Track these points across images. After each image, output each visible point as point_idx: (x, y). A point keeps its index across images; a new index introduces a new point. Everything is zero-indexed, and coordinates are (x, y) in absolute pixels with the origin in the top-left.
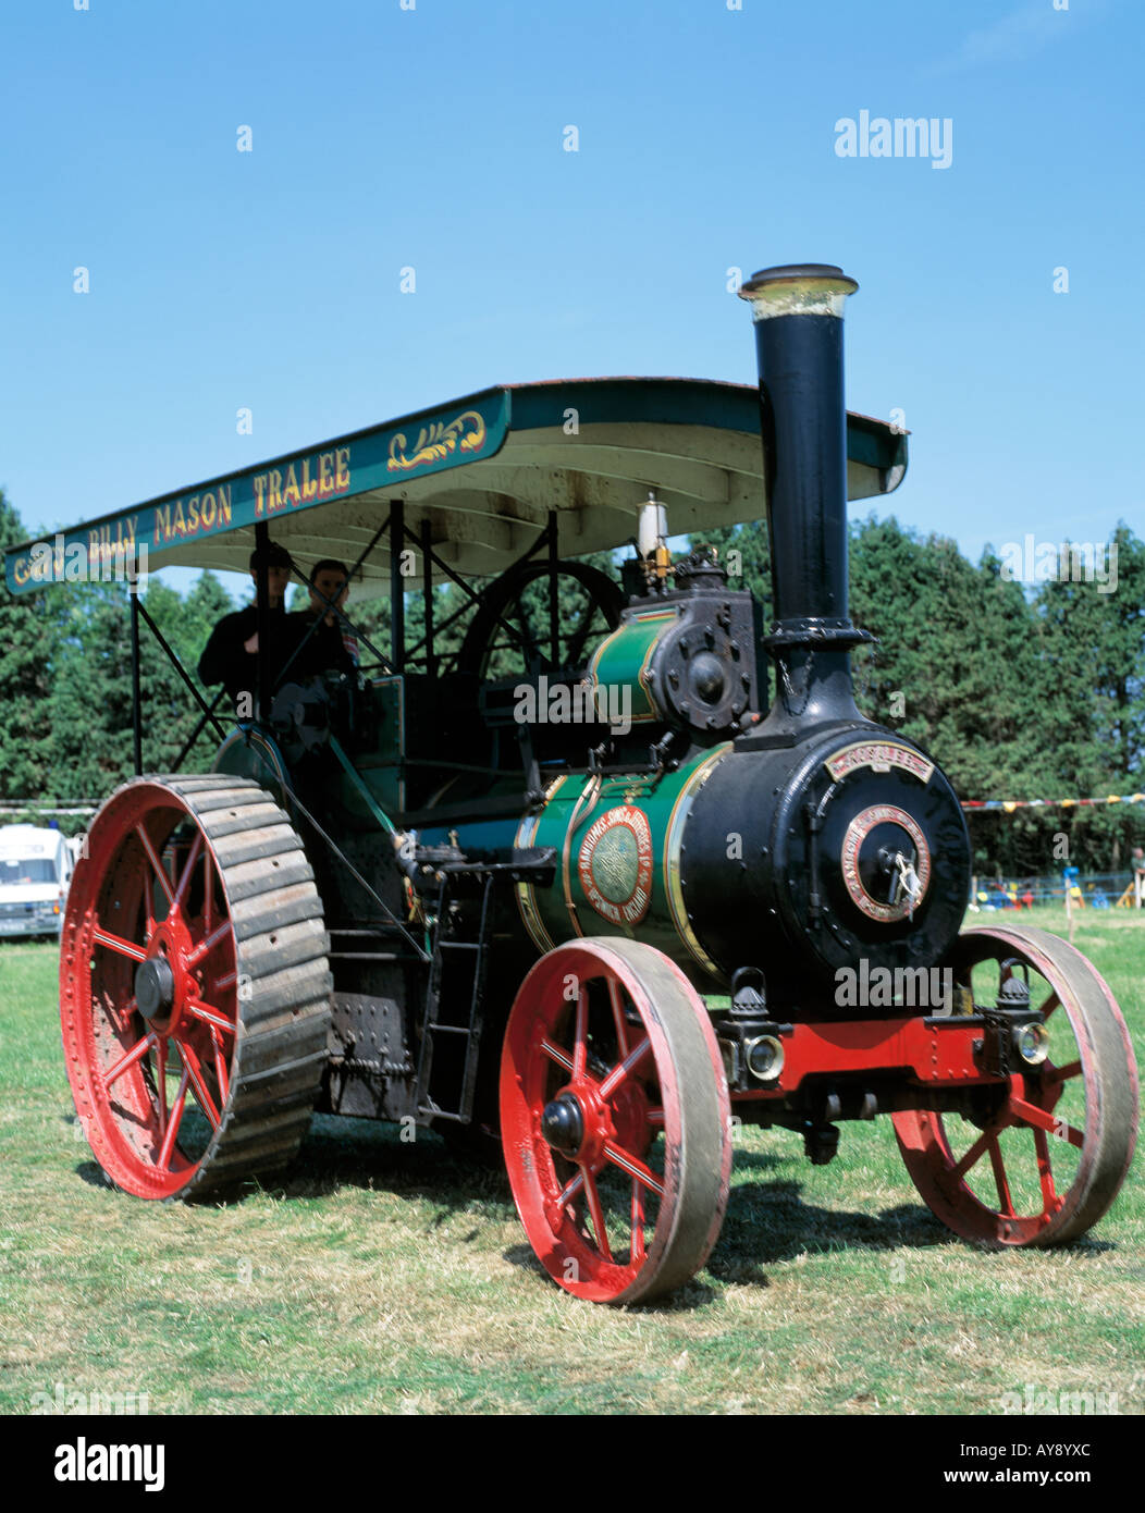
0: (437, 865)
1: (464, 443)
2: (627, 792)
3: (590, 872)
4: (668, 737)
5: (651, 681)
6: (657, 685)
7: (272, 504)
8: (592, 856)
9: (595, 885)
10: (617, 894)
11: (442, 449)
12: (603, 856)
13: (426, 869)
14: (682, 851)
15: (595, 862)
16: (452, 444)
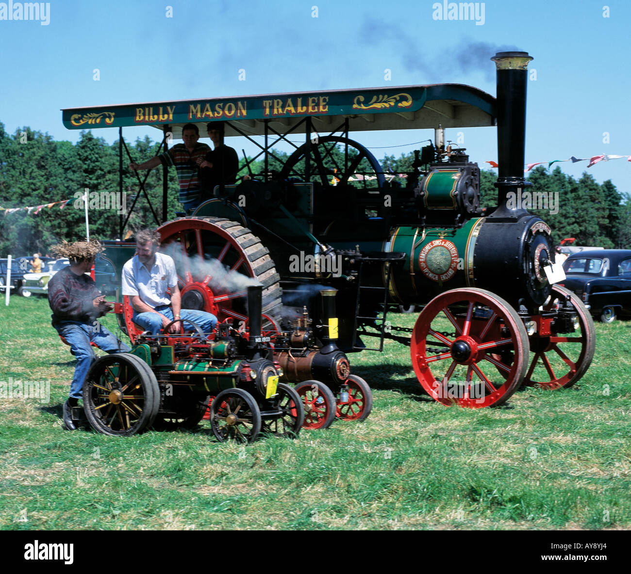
0: (351, 257)
1: (400, 105)
2: (439, 234)
3: (424, 262)
4: (459, 215)
5: (456, 196)
6: (458, 197)
7: (275, 112)
8: (426, 256)
9: (427, 267)
10: (439, 271)
11: (387, 105)
12: (433, 257)
13: (346, 259)
14: (474, 257)
15: (428, 259)
16: (392, 104)
